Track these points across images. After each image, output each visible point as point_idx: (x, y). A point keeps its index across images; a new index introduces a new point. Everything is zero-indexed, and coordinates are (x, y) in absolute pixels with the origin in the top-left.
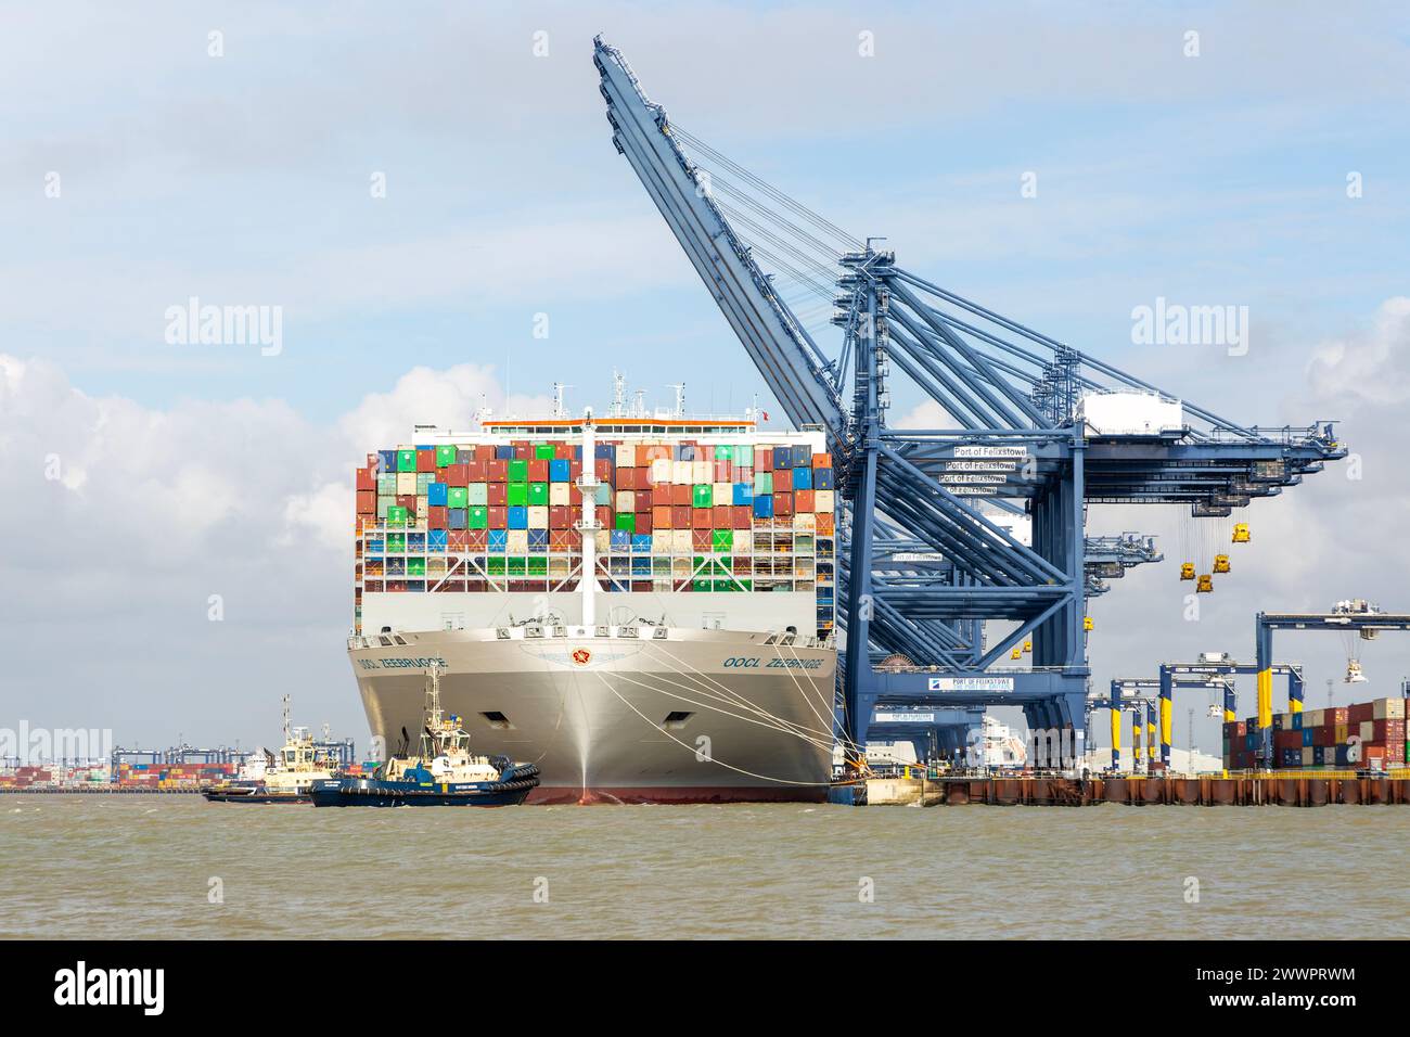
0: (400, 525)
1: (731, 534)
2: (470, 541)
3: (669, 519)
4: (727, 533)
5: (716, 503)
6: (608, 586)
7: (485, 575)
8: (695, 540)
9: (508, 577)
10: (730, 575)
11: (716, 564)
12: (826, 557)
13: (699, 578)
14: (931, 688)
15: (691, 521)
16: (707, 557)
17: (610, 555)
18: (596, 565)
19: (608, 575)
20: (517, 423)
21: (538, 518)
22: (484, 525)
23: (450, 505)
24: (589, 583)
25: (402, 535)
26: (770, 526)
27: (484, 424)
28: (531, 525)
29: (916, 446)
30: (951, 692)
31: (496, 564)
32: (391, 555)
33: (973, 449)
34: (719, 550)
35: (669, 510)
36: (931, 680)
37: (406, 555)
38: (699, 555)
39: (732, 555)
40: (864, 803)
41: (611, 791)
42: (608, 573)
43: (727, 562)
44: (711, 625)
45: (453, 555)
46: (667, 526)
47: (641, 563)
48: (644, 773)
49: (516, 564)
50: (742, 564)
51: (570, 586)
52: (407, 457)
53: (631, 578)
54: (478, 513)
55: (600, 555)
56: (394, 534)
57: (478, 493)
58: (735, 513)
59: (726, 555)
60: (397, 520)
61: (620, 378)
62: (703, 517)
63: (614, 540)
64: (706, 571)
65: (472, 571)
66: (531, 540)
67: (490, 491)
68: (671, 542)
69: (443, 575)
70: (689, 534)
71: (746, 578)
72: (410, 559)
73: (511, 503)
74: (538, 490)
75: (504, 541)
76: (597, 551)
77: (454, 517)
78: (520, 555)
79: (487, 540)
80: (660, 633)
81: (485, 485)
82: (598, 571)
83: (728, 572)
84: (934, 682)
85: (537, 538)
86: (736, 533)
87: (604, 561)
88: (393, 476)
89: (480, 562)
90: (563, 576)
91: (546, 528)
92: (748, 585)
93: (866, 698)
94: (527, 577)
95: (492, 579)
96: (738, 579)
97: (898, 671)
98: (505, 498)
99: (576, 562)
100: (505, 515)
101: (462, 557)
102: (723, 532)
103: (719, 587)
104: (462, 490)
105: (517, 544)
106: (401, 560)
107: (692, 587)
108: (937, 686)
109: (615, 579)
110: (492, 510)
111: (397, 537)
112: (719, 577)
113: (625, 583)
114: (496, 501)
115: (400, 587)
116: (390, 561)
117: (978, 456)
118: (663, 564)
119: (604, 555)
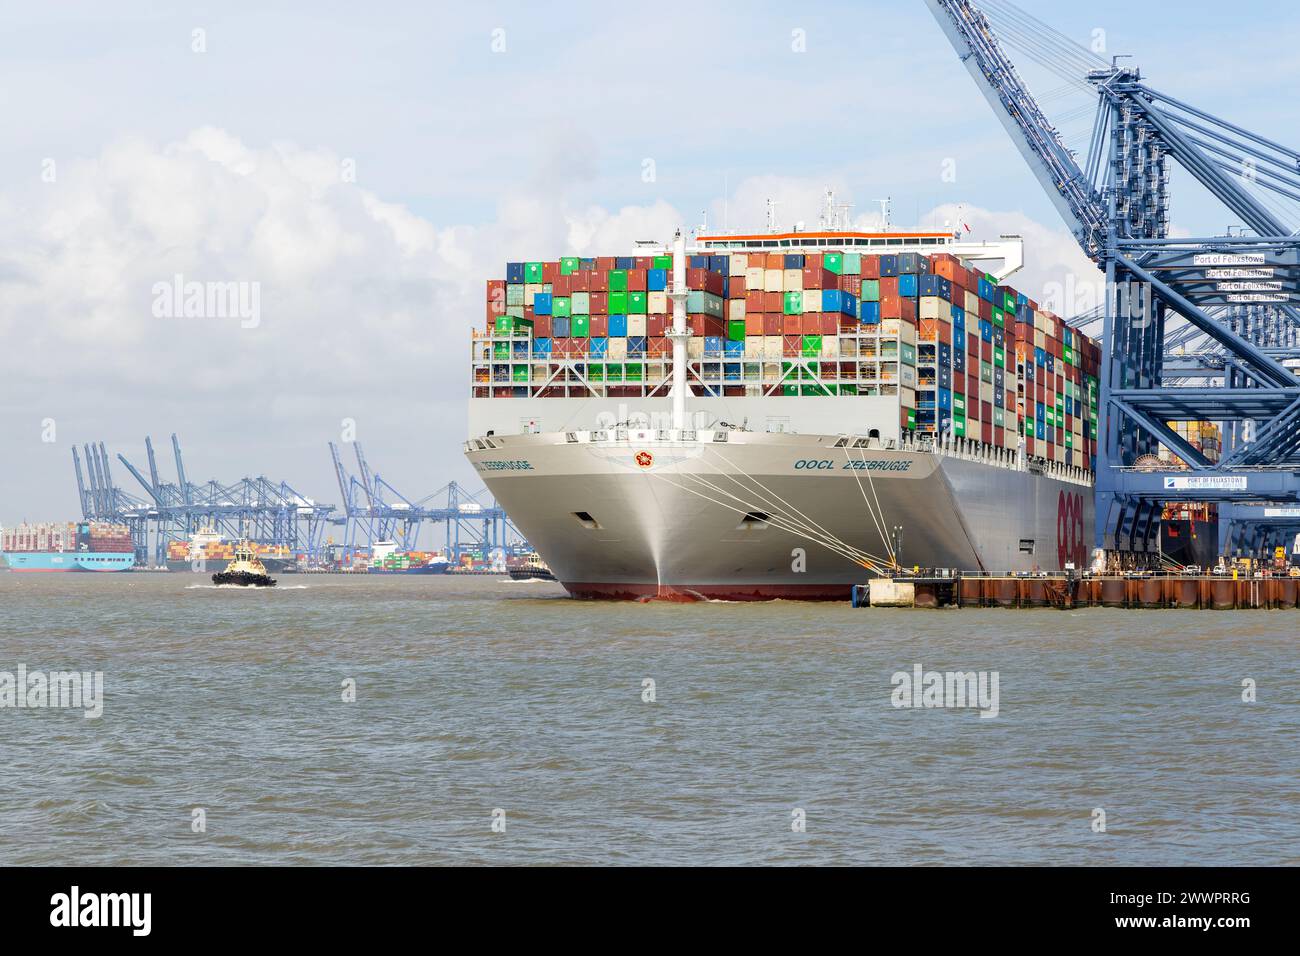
0: (506, 333)
1: (820, 340)
2: (573, 348)
3: (761, 325)
4: (816, 339)
5: (805, 310)
6: (699, 391)
7: (584, 381)
8: (786, 346)
9: (604, 382)
10: (817, 379)
11: (803, 369)
12: (930, 361)
13: (787, 383)
14: (1166, 486)
15: (783, 330)
16: (794, 362)
17: (701, 361)
18: (688, 371)
19: (701, 380)
20: (729, 238)
21: (637, 326)
22: (586, 333)
23: (555, 315)
24: (680, 388)
25: (508, 343)
26: (855, 332)
27: (699, 239)
28: (631, 332)
29: (1156, 255)
30: (1186, 490)
31: (594, 370)
32: (496, 362)
33: (1213, 256)
34: (807, 356)
35: (761, 317)
36: (1166, 479)
37: (511, 362)
38: (786, 360)
39: (817, 360)
40: (866, 604)
41: (695, 588)
42: (700, 378)
43: (813, 367)
44: (773, 428)
45: (554, 362)
46: (759, 332)
47: (732, 369)
48: (739, 571)
49: (613, 370)
50: (828, 368)
51: (664, 391)
52: (534, 269)
53: (722, 382)
54: (580, 322)
55: (692, 362)
56: (501, 343)
57: (580, 303)
58: (824, 319)
59: (813, 360)
60: (504, 328)
61: (830, 193)
62: (794, 323)
63: (708, 346)
64: (794, 375)
65: (573, 378)
66: (630, 347)
67: (592, 300)
68: (762, 348)
69: (545, 381)
70: (779, 340)
71: (831, 382)
72: (515, 366)
73: (611, 312)
74: (637, 299)
75: (605, 348)
76: (689, 356)
77: (558, 326)
78: (619, 362)
79: (589, 348)
80: (720, 436)
81: (587, 294)
82: (689, 376)
83: (814, 376)
84: (1170, 481)
85: (636, 345)
86: (826, 339)
87: (696, 367)
88: (521, 287)
89: (580, 368)
90: (657, 381)
91: (644, 335)
92: (833, 389)
93: (1104, 496)
94: (623, 382)
95: (590, 385)
96: (824, 383)
97: (1148, 470)
98: (606, 307)
99: (669, 368)
100: (606, 323)
101: (562, 364)
102: (811, 338)
103: (807, 391)
104: (566, 300)
105: (616, 350)
106: (506, 367)
107: (781, 391)
108: (1172, 485)
109: (706, 384)
110: (594, 319)
111: (504, 345)
112: (807, 382)
113: (716, 389)
114: (596, 310)
115: (507, 393)
116: (497, 368)
117: (1217, 263)
118: (752, 369)
119: (696, 361)
